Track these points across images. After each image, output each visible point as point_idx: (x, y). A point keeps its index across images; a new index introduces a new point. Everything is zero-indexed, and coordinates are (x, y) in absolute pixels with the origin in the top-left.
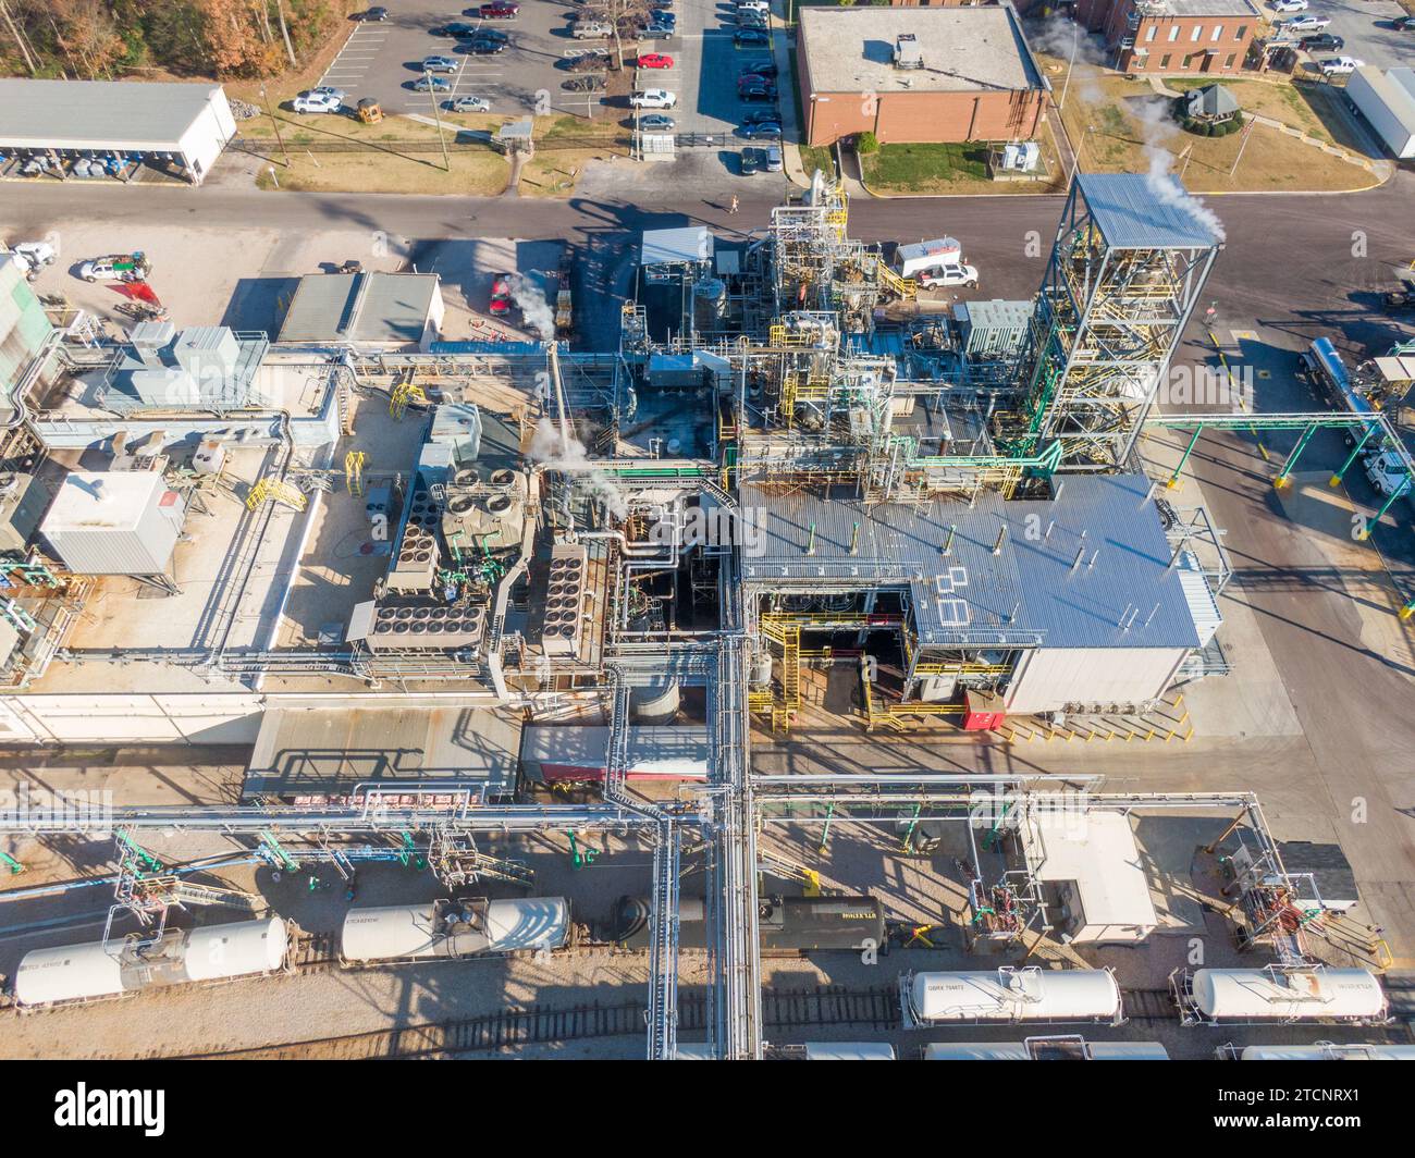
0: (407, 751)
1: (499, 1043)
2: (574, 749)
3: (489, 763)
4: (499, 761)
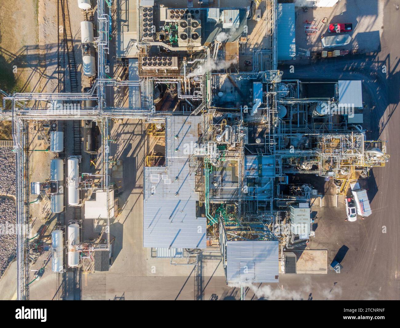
0: (128, 27)
1: (69, 64)
2: (131, 74)
3: (125, 50)
4: (125, 53)
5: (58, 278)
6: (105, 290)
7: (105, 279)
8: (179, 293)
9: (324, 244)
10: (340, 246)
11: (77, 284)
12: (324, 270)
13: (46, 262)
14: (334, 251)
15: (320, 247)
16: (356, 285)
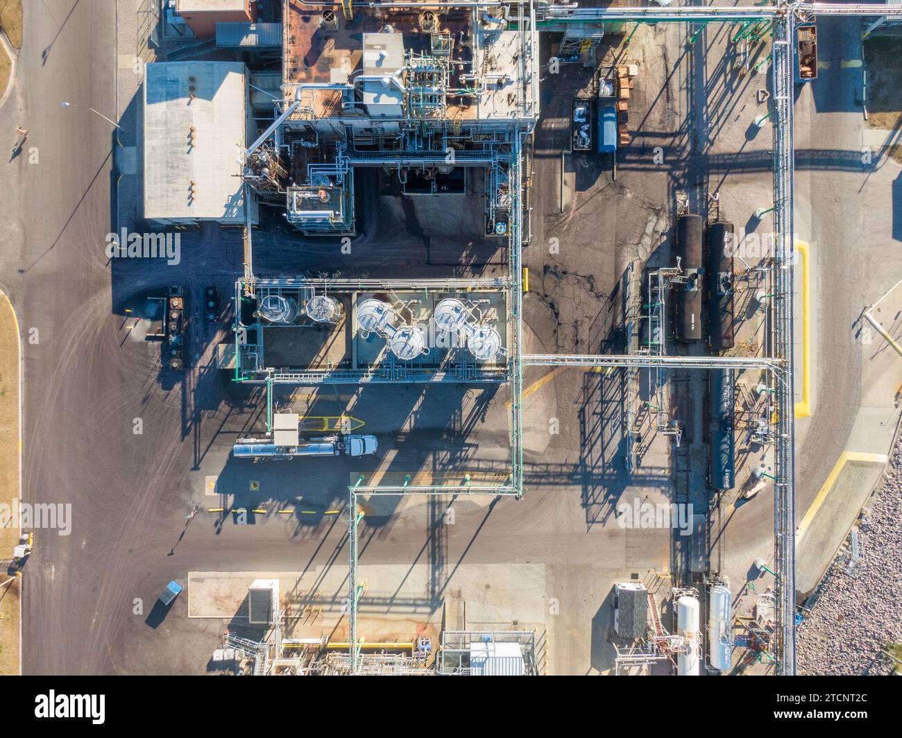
5: (722, 559)
6: (627, 536)
7: (628, 558)
8: (478, 531)
9: (195, 630)
10: (163, 626)
11: (681, 551)
12: (194, 580)
13: (744, 592)
14: (175, 617)
15: (201, 625)
16: (130, 551)
